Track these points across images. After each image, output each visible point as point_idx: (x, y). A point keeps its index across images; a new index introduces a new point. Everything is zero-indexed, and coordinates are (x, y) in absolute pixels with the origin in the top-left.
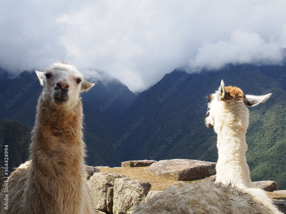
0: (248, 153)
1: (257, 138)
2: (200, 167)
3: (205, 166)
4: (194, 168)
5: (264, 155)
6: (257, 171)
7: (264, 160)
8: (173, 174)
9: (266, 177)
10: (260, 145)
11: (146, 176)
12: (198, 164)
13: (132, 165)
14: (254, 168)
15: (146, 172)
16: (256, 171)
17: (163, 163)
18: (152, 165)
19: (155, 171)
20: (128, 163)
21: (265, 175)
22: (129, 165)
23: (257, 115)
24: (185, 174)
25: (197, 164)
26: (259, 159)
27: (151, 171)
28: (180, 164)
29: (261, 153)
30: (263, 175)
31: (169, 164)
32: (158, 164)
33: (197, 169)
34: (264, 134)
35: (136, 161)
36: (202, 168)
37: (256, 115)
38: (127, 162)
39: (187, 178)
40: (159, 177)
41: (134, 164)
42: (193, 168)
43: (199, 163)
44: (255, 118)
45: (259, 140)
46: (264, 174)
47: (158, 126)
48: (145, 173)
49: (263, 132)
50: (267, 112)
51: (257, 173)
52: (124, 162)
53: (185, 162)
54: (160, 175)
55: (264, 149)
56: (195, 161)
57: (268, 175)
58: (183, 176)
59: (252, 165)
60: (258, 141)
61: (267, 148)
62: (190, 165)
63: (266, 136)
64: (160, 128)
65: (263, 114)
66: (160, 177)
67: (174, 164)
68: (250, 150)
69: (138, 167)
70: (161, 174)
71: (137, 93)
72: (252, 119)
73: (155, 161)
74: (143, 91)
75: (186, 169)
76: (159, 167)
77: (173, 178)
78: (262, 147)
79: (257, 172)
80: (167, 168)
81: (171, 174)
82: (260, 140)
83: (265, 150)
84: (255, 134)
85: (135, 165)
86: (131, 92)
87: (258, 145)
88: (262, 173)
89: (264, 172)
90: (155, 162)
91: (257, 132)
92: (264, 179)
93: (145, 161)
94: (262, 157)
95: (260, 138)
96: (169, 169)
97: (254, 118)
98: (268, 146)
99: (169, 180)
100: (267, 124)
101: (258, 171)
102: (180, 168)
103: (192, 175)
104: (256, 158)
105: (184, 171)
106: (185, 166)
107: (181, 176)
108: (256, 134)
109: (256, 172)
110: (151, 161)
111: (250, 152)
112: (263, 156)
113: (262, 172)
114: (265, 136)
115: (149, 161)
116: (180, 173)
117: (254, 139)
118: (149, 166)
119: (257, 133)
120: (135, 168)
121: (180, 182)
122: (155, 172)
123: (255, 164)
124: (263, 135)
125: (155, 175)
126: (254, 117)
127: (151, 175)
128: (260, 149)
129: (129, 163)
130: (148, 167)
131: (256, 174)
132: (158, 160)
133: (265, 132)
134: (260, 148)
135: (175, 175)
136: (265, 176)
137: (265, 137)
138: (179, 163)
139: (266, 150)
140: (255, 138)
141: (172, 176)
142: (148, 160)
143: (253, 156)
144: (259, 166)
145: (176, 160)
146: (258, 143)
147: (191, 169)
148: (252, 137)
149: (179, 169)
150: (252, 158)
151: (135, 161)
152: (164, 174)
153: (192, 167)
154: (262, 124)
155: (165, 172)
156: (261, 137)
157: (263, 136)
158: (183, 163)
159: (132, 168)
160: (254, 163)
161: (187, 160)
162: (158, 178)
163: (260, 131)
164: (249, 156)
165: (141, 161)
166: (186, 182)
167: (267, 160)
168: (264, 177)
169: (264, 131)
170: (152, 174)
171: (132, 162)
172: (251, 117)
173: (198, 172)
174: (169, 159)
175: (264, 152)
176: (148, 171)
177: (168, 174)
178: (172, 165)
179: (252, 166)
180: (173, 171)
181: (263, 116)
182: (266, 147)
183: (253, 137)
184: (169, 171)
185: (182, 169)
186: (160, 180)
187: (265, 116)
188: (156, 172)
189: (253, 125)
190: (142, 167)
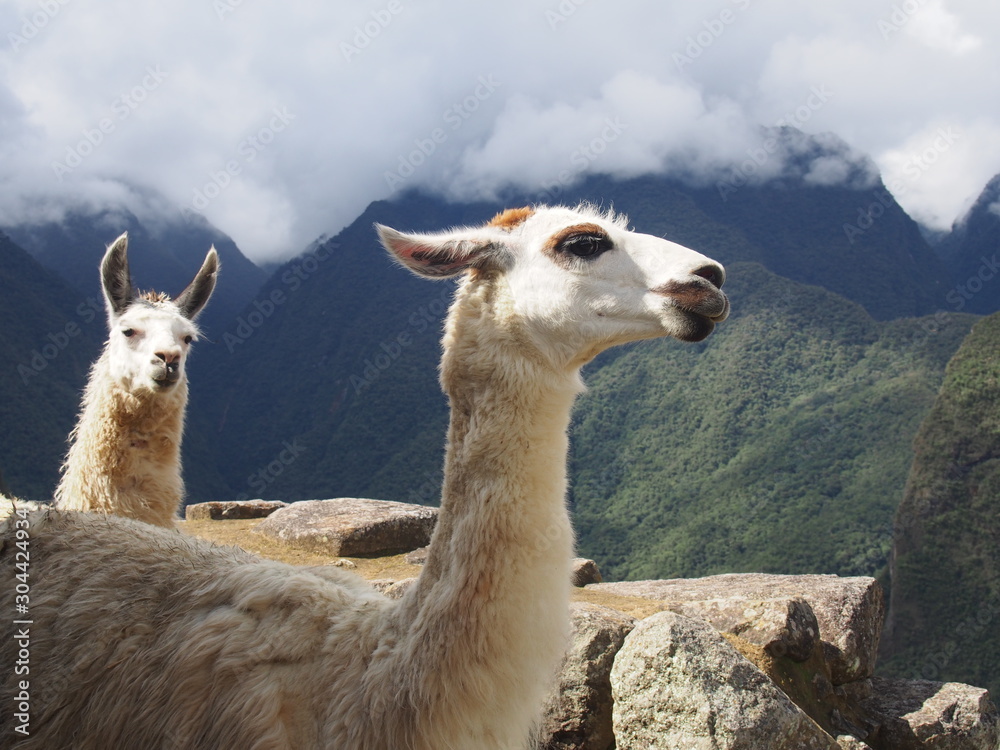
0: (647, 482)
1: (679, 432)
2: (401, 521)
3: (414, 518)
4: (385, 524)
5: (698, 489)
6: (675, 545)
7: (699, 508)
8: (325, 539)
9: (703, 564)
10: (686, 457)
11: (252, 544)
12: (397, 512)
13: (216, 514)
14: (664, 532)
15: (253, 532)
16: (671, 543)
17: (301, 510)
18: (273, 516)
19: (277, 529)
20: (204, 508)
21: (700, 559)
22: (208, 514)
23: (680, 353)
24: (356, 538)
25: (392, 513)
26: (681, 503)
27: (266, 530)
28: (348, 513)
29: (691, 481)
30: (695, 557)
31: (318, 512)
32: (288, 512)
33: (393, 526)
34: (702, 418)
35: (229, 502)
36: (406, 523)
37: (677, 352)
38: (202, 505)
39: (363, 550)
40: (288, 547)
41: (222, 511)
42: (383, 523)
43: (401, 510)
44: (673, 365)
45: (685, 440)
46: (697, 553)
47: (338, 382)
48: (249, 536)
49: (698, 412)
50: (714, 343)
51: (675, 552)
52: (194, 506)
53: (364, 507)
54: (291, 541)
55: (700, 470)
56: (392, 503)
57: (710, 559)
58: (351, 544)
59: (660, 524)
60: (683, 443)
61: (709, 466)
62: (374, 517)
63: (709, 426)
64: (346, 389)
65: (701, 352)
66: (291, 548)
67: (332, 510)
68: (654, 473)
69: (232, 521)
70: (293, 538)
71: (269, 266)
72: (663, 367)
73: (283, 503)
74: (288, 260)
75: (361, 526)
76: (289, 519)
77: (326, 551)
78: (693, 462)
79: (676, 548)
80: (310, 523)
81: (319, 539)
82: (689, 439)
83: (702, 473)
84: (672, 417)
85: (224, 512)
86: (247, 262)
87: (682, 456)
88: (692, 550)
89: (697, 549)
90: (283, 506)
91: (679, 411)
92: (696, 572)
93: (255, 503)
94: (692, 496)
95: (689, 431)
96: (315, 526)
97: (671, 362)
98: (713, 459)
99: (314, 556)
100: (712, 386)
101: (679, 545)
102: (345, 523)
103: (378, 542)
104: (674, 499)
105: (356, 530)
106: (360, 517)
107: (347, 546)
108: (675, 419)
109: (670, 546)
110: (272, 503)
111: (653, 480)
112: (694, 492)
113: (691, 547)
114: (703, 425)
115: (266, 503)
116: (343, 535)
117: (667, 435)
118: (266, 516)
119: (679, 413)
120: (224, 521)
121: (343, 560)
122: (278, 532)
123: (670, 521)
124: (699, 421)
125: (276, 541)
126: (669, 359)
127: (266, 542)
128: (685, 470)
129: (209, 508)
130: (261, 519)
131: (672, 553)
132: (290, 500)
133: (706, 410)
134: (688, 466)
135: (329, 540)
136: (700, 563)
137: (706, 429)
138: (345, 510)
139: (706, 473)
140: (671, 432)
141: (322, 543)
142: (264, 499)
143: (662, 494)
144: (680, 529)
145: (341, 500)
146: (680, 450)
147: (376, 525)
148: (661, 427)
149: (343, 526)
150: (660, 499)
151: (224, 503)
152: (300, 539)
153: (380, 520)
154: (697, 383)
155: (305, 533)
156: (690, 427)
157: (698, 427)
158: (358, 509)
159: (215, 521)
160: (665, 515)
161: (371, 501)
162: (285, 550)
163: (690, 409)
164: (651, 493)
165: (241, 503)
166: (359, 560)
167: (709, 508)
168: (698, 565)
169: (701, 410)
170: (268, 539)
171: (217, 505)
172: (660, 358)
173: (395, 535)
174: (321, 497)
175: (700, 480)
176: (257, 529)
177: (312, 539)
178: (326, 515)
179: (657, 528)
180: (325, 530)
181: (702, 356)
182: (707, 462)
183: (666, 426)
184: (314, 531)
185: (349, 526)
186: (288, 556)
187: (705, 357)
188: (281, 534)
189: (666, 386)
190: (244, 521)
